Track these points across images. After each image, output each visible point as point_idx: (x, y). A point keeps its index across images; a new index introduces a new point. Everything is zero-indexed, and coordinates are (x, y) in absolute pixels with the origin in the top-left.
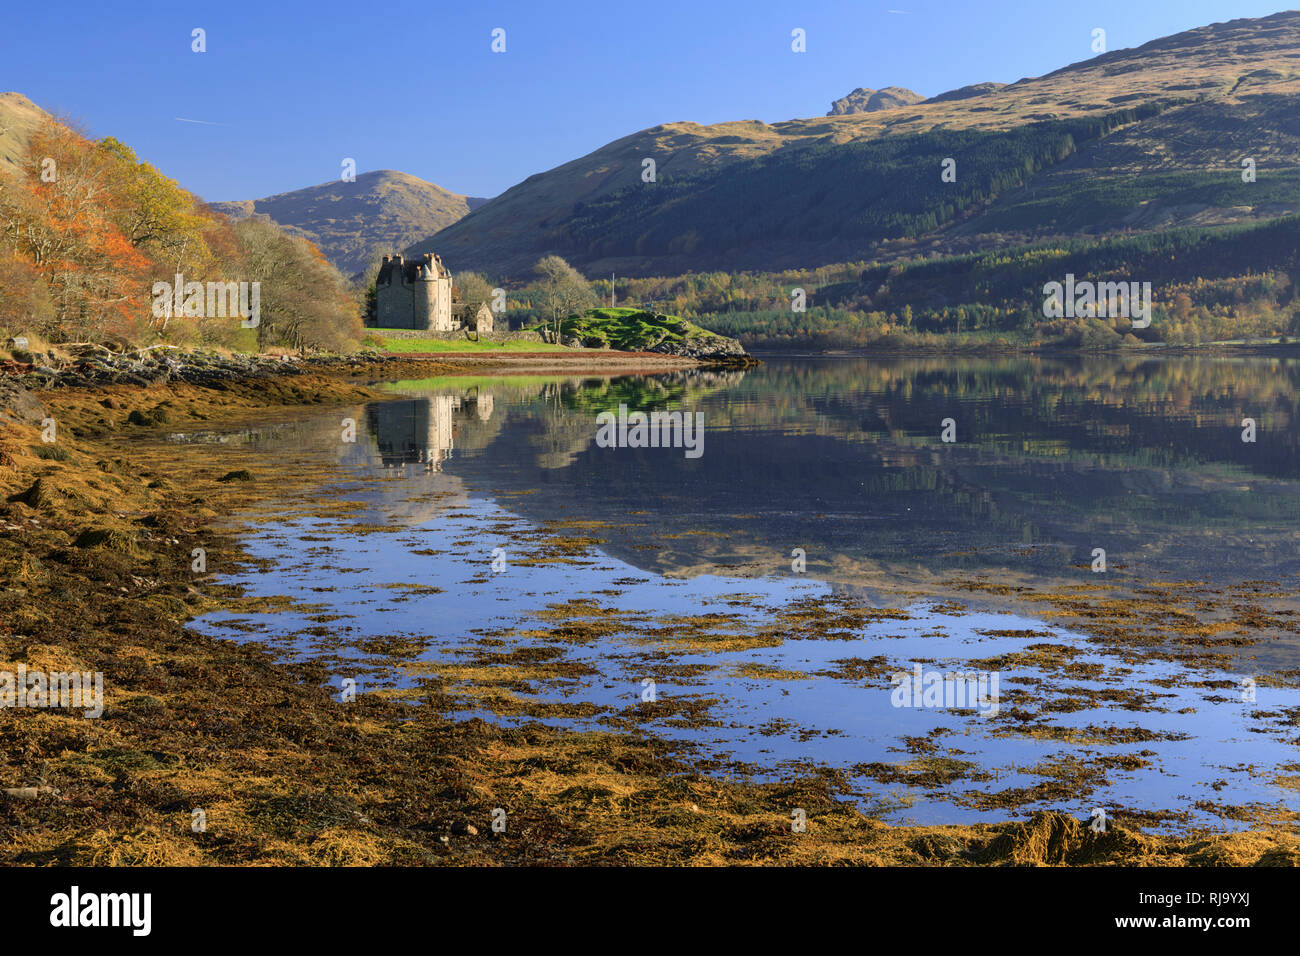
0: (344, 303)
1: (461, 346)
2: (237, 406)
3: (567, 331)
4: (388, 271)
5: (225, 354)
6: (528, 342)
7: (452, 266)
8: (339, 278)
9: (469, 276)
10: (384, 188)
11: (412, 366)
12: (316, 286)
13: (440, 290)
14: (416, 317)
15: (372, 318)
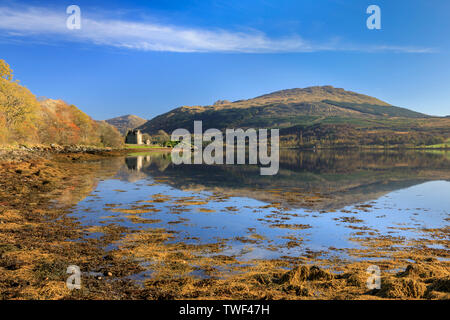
0: (121, 138)
1: (144, 147)
2: (96, 157)
3: (164, 144)
4: (130, 133)
5: (95, 147)
6: (157, 146)
7: (142, 132)
8: (120, 135)
9: (146, 134)
10: (130, 118)
11: (134, 151)
12: (115, 135)
13: (140, 137)
14: (135, 142)
15: (126, 142)
